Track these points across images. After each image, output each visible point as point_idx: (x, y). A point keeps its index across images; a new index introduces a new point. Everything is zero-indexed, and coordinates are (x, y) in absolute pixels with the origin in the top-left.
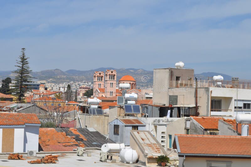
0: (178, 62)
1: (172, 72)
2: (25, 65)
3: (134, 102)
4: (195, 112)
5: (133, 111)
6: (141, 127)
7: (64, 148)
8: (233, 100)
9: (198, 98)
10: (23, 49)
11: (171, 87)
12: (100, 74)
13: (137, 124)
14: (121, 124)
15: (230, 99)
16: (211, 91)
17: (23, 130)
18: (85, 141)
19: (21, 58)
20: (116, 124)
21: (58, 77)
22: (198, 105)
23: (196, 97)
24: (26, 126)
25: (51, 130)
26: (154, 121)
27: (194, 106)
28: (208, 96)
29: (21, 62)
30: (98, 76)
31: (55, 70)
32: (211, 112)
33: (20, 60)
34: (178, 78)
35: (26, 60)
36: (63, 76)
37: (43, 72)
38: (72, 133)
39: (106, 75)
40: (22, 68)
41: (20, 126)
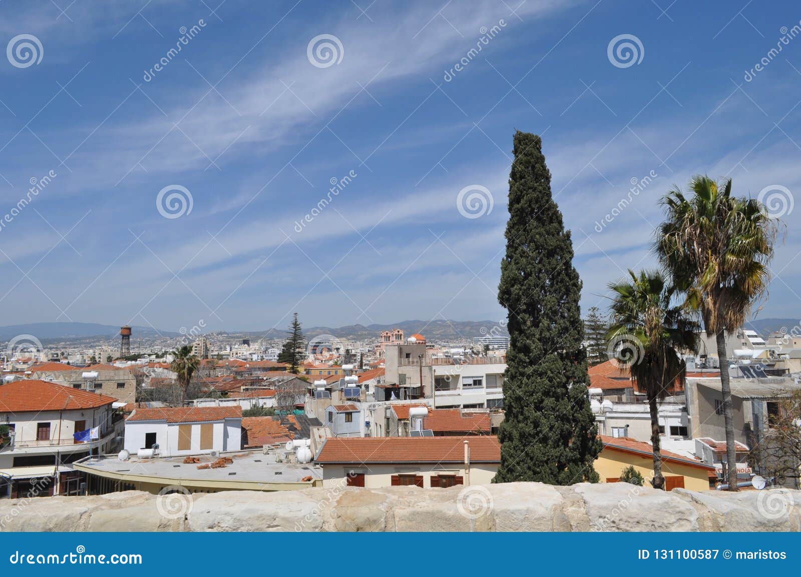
0: (410, 337)
1: (401, 349)
2: (297, 331)
3: (354, 385)
4: (420, 392)
5: (352, 394)
6: (355, 414)
7: (273, 440)
8: (461, 378)
9: (423, 377)
10: (296, 314)
11: (400, 364)
12: (387, 334)
13: (351, 411)
14: (334, 411)
15: (458, 376)
16: (435, 370)
17: (223, 424)
18: (298, 430)
19: (293, 324)
20: (330, 411)
21: (359, 333)
22: (423, 385)
23: (421, 377)
24: (226, 420)
25: (266, 419)
26: (370, 406)
27: (419, 385)
28: (432, 375)
29: (294, 328)
30: (384, 336)
31: (355, 326)
32: (436, 392)
33: (293, 326)
34: (408, 356)
35: (298, 325)
36: (364, 332)
37: (342, 329)
38: (288, 421)
39: (393, 335)
40: (295, 334)
41: (219, 421)
